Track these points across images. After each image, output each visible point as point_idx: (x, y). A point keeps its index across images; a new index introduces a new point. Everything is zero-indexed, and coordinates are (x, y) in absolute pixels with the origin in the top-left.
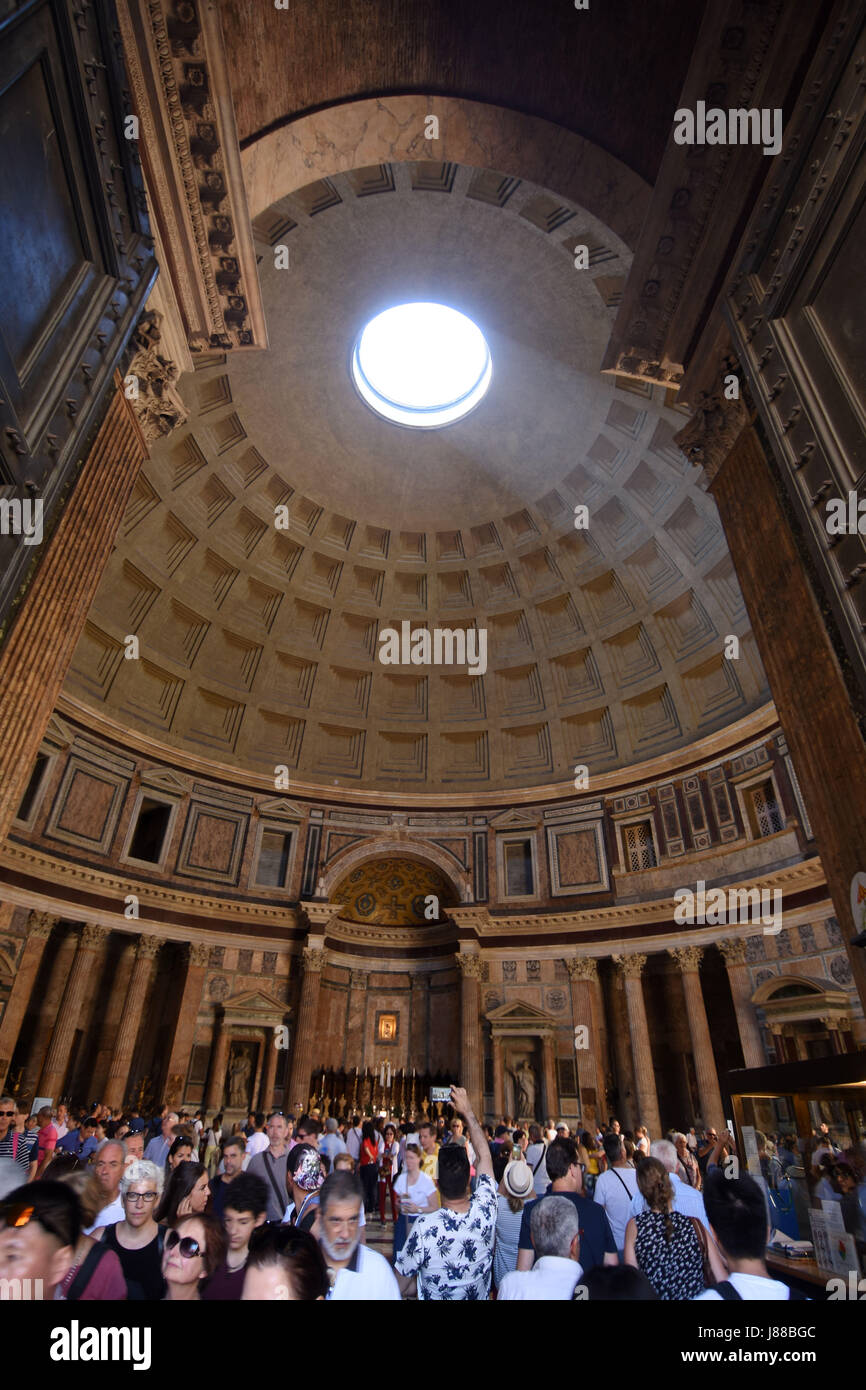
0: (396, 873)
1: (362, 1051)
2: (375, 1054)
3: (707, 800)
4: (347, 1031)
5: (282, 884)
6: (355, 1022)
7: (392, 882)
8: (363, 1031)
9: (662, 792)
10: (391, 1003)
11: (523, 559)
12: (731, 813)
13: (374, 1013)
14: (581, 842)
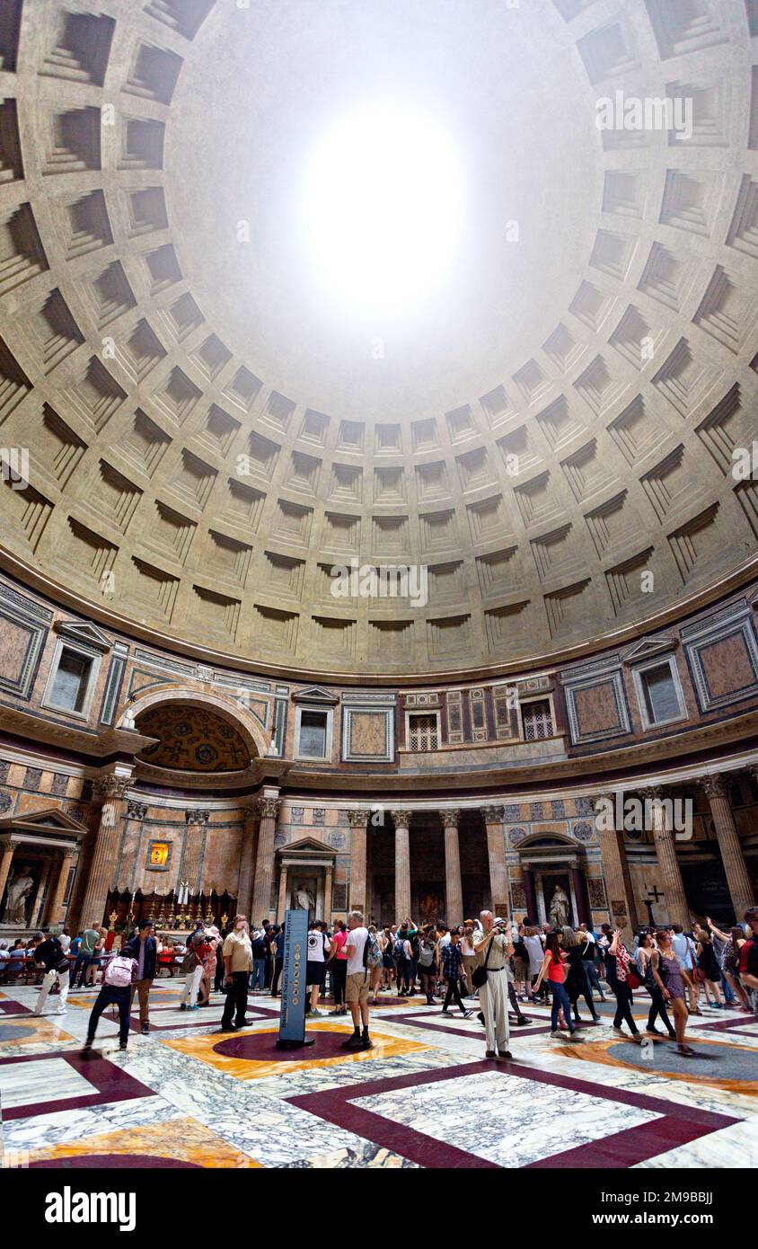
0: (188, 721)
1: (133, 873)
2: (145, 876)
3: (490, 707)
4: (121, 856)
5: (79, 707)
6: (130, 847)
7: (181, 728)
8: (136, 856)
9: (450, 696)
10: (165, 834)
11: (376, 470)
12: (509, 719)
13: (148, 841)
14: (373, 723)
